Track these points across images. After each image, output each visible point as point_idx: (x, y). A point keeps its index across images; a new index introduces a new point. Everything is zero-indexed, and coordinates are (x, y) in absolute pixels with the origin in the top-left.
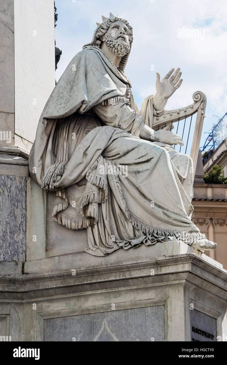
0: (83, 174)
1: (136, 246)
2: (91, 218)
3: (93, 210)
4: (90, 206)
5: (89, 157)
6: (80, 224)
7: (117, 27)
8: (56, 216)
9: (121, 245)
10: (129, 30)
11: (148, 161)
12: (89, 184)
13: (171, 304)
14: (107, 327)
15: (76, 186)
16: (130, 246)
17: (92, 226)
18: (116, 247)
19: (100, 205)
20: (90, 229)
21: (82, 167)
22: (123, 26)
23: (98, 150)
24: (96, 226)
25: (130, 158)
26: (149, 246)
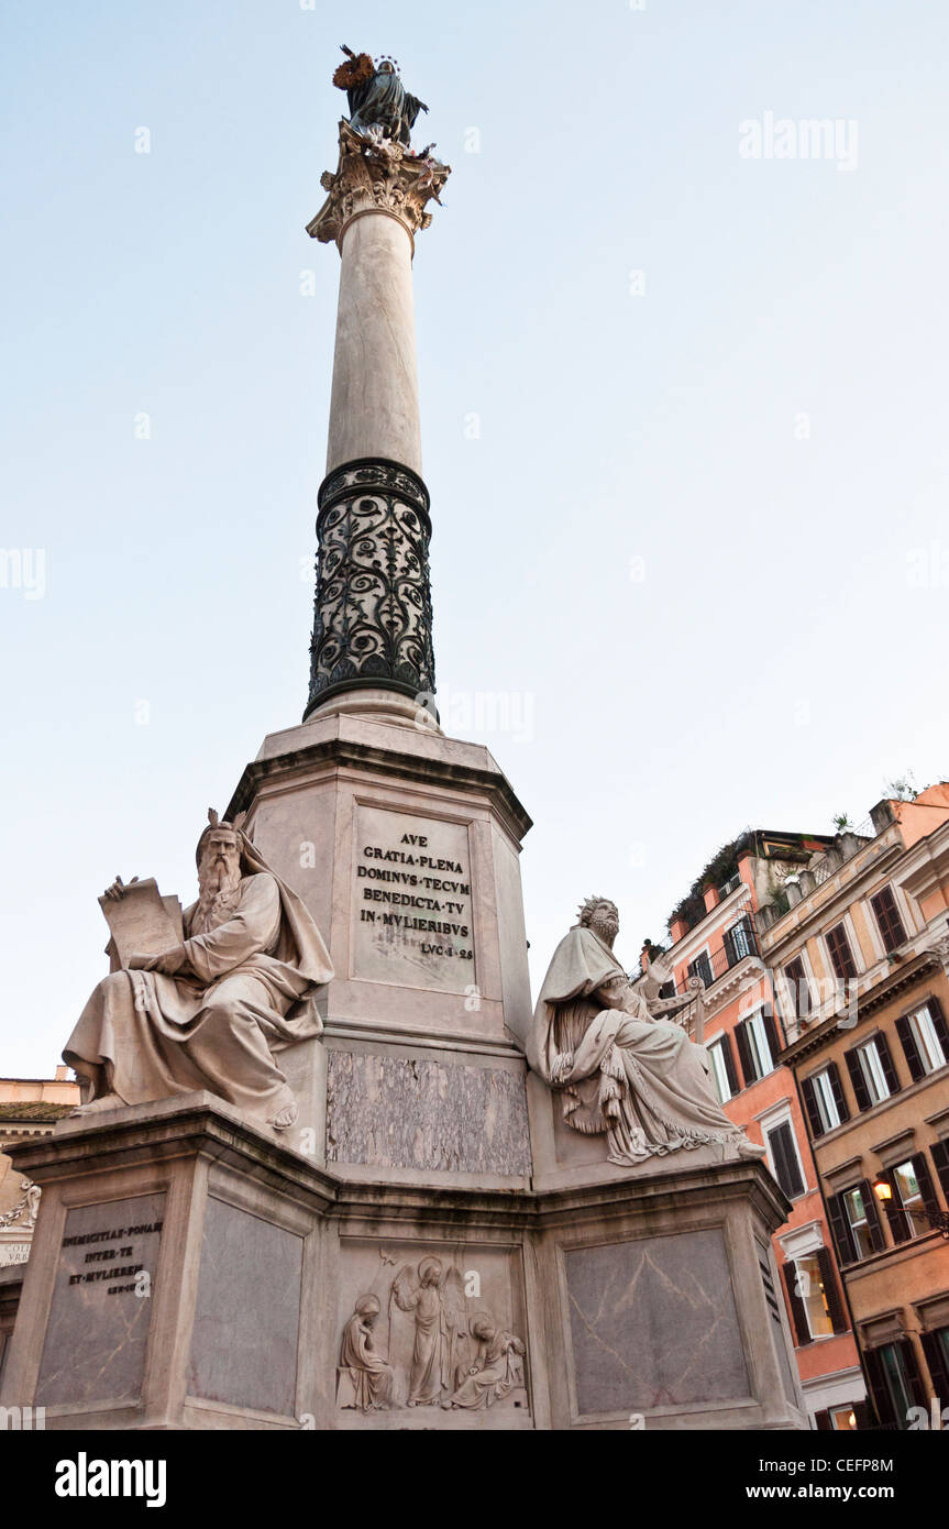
0: (597, 1065)
1: (676, 1151)
2: (613, 1119)
3: (614, 1108)
4: (610, 1103)
5: (601, 1044)
6: (598, 1127)
7: (605, 907)
8: (568, 1117)
9: (654, 1150)
10: (614, 915)
11: (671, 1047)
12: (604, 1078)
13: (732, 1224)
14: (649, 1261)
15: (588, 1080)
16: (666, 1152)
17: (613, 1129)
18: (648, 1155)
19: (620, 1102)
20: (611, 1134)
21: (595, 1055)
22: (610, 906)
23: (611, 1036)
24: (619, 1129)
25: (648, 1046)
26: (691, 1150)
